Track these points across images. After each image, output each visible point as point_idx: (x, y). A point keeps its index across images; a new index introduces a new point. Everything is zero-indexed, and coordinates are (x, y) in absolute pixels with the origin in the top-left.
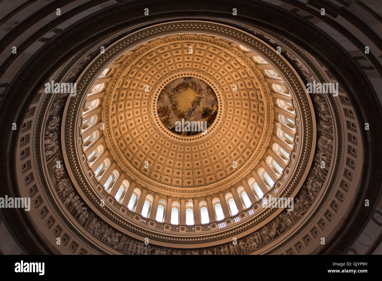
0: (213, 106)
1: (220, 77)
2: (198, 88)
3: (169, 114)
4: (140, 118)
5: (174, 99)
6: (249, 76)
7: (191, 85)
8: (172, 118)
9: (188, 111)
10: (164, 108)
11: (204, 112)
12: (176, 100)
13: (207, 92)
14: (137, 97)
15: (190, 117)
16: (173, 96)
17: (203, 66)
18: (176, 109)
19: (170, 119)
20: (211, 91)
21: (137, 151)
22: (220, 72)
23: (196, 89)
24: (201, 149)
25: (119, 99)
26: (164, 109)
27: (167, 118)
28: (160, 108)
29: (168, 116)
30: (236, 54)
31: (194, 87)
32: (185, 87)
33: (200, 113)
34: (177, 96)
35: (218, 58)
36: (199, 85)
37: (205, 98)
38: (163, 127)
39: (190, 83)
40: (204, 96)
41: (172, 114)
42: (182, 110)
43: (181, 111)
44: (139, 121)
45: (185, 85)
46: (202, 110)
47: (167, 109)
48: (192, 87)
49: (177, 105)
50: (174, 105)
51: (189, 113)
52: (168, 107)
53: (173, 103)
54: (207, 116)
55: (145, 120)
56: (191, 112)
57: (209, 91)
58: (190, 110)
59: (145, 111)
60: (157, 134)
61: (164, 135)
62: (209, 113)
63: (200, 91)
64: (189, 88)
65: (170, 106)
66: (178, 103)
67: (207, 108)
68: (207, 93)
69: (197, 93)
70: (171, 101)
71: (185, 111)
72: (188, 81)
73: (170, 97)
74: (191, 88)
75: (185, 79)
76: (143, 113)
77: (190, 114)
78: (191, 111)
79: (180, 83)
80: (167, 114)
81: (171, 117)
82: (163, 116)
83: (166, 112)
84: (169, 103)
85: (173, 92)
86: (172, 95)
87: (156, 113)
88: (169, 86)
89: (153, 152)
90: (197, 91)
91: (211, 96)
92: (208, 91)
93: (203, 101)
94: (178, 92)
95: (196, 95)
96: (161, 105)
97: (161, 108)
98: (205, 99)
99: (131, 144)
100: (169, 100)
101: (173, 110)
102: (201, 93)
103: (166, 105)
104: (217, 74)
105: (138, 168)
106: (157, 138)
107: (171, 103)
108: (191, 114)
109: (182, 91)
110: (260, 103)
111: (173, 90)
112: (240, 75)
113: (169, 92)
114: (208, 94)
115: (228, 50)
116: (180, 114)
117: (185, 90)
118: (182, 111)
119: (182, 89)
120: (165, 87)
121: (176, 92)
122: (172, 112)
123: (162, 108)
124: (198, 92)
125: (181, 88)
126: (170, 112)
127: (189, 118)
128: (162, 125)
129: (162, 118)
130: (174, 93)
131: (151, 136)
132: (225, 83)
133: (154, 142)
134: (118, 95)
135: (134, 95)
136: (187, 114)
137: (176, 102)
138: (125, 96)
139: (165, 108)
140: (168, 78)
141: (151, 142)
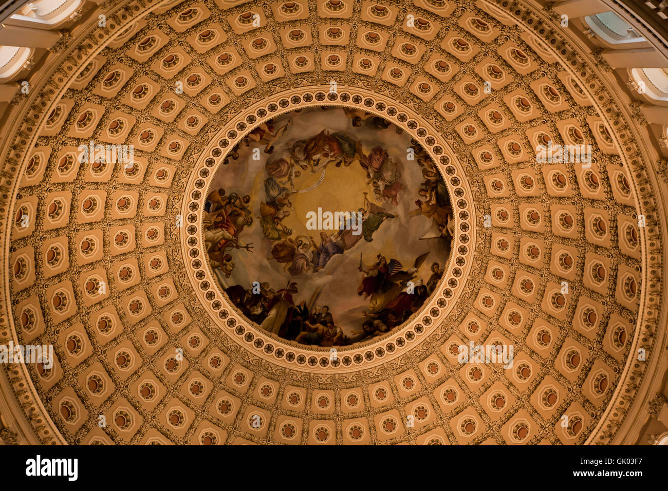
0: (417, 263)
1: (495, 162)
2: (388, 175)
3: (240, 228)
4: (133, 197)
5: (285, 179)
6: (612, 198)
7: (366, 152)
8: (247, 247)
9: (318, 245)
10: (230, 198)
11: (374, 273)
12: (288, 186)
13: (419, 203)
14: (158, 112)
15: (315, 271)
16: (284, 168)
17: (448, 99)
18: (276, 219)
19: (238, 247)
20: (433, 202)
21: (68, 320)
22: (504, 145)
23: (379, 174)
24: (317, 408)
25: (95, 91)
26: (229, 203)
27: (227, 240)
28: (218, 189)
29: (236, 234)
30: (601, 98)
31: (376, 164)
32: (342, 151)
33: (360, 269)
34: (297, 174)
35: (520, 90)
36: (398, 166)
37: (403, 219)
38: (205, 267)
39: (368, 143)
40: (399, 210)
41: (252, 233)
42: (294, 231)
43: (289, 233)
44: (124, 204)
45: (346, 146)
46: (371, 260)
47: (243, 208)
48: (366, 163)
49: (285, 208)
50: (275, 204)
51: (319, 254)
52: (248, 201)
53: (274, 193)
54: (384, 291)
55: (148, 211)
56: (328, 255)
57: (428, 202)
58: (328, 245)
59: (162, 175)
60: (168, 283)
61: (195, 298)
62: (392, 285)
63: (392, 189)
64: (356, 163)
65: (258, 198)
66: (291, 198)
67: (393, 261)
68: (414, 207)
69: (377, 190)
70: (269, 183)
71: (305, 241)
72: (362, 135)
73: (272, 166)
74: (363, 165)
75: (354, 124)
76: (154, 180)
77: (321, 260)
78: (330, 250)
79: (331, 132)
80: (235, 222)
81: (242, 242)
82: (216, 226)
83: (234, 215)
84: (260, 185)
85: (292, 151)
86: (282, 161)
87: (201, 202)
88: (283, 123)
89: (126, 348)
90: (380, 183)
91: (428, 223)
92: (423, 200)
93: (387, 229)
94: (308, 158)
95: (372, 197)
96: (228, 183)
97: (222, 192)
98: (400, 225)
99: (56, 280)
100: (263, 176)
101: (264, 218)
102: (394, 197)
103: (243, 191)
104: (488, 149)
105: (45, 388)
106: (161, 301)
107: (267, 190)
108: (325, 262)
109: (324, 161)
110: (617, 310)
111: (294, 147)
112: (577, 183)
113: (276, 148)
114: (419, 212)
115: (578, 69)
116: (283, 246)
117: (338, 165)
118: (293, 237)
119: (326, 155)
120: (270, 123)
121: (301, 156)
122: (256, 223)
123: (227, 194)
124: (382, 188)
125: (326, 148)
126: (249, 223)
127: (310, 272)
128: (203, 257)
129: (210, 234)
130: (293, 156)
131: (145, 282)
132: (504, 191)
133: (146, 309)
134: (99, 72)
135: (154, 101)
136: (309, 255)
137: (287, 195)
138: (119, 88)
139: (237, 198)
140: (300, 92)
141: (136, 307)
